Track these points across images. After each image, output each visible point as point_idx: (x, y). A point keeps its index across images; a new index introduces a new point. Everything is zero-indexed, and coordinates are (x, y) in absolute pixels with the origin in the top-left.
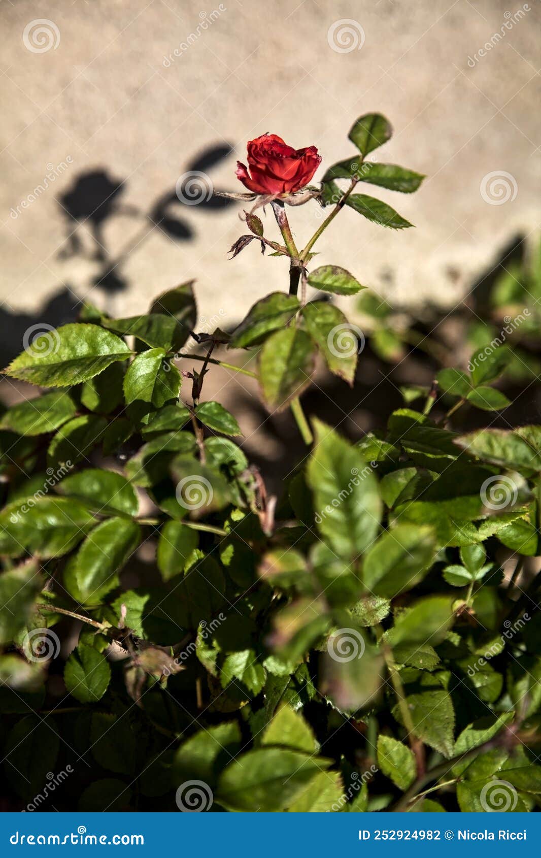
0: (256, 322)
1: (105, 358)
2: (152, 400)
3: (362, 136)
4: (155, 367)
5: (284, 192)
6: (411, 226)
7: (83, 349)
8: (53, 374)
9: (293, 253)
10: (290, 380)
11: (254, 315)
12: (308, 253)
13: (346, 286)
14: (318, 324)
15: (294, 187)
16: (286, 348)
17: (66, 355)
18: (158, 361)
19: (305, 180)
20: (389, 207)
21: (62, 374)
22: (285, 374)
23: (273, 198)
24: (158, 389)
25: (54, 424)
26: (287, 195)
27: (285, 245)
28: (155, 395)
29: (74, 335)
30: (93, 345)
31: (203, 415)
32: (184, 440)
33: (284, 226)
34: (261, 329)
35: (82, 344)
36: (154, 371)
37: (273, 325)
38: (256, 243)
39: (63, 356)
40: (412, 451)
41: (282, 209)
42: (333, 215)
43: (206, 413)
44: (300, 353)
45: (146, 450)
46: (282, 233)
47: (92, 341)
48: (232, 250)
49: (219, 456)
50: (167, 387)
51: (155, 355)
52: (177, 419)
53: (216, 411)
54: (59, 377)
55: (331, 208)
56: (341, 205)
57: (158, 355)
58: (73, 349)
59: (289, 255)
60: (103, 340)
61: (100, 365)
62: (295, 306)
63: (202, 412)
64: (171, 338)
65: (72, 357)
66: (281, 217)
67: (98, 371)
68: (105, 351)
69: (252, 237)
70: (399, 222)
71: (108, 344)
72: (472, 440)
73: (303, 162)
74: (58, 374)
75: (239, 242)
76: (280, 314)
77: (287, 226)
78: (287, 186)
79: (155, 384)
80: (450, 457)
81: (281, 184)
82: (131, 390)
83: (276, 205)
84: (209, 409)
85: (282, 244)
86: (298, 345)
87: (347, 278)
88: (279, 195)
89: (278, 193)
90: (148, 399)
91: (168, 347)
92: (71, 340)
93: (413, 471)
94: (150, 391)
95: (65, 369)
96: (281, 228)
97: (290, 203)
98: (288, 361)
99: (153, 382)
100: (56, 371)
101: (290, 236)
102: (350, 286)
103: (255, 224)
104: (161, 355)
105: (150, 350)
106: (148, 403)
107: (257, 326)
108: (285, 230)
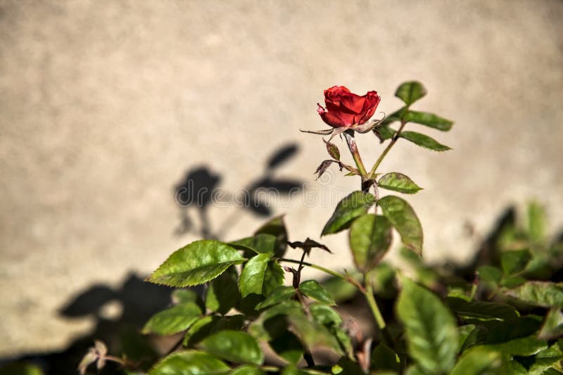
0: (342, 213)
1: (224, 264)
2: (262, 291)
3: (405, 93)
4: (263, 268)
5: (354, 123)
6: (450, 149)
7: (207, 259)
8: (186, 278)
9: (363, 173)
10: (374, 249)
11: (340, 210)
12: (374, 174)
13: (407, 188)
14: (390, 213)
15: (362, 119)
16: (368, 228)
17: (195, 265)
18: (265, 264)
19: (370, 112)
20: (431, 139)
21: (193, 276)
22: (370, 247)
23: (346, 128)
24: (266, 284)
25: (185, 324)
26: (356, 126)
27: (356, 168)
28: (264, 288)
29: (199, 249)
30: (215, 255)
31: (305, 291)
32: (293, 307)
33: (355, 153)
34: (347, 217)
35: (206, 256)
36: (263, 271)
37: (356, 214)
38: (334, 166)
39: (192, 265)
40: (468, 318)
41: (352, 139)
42: (390, 147)
43: (307, 289)
44: (380, 230)
45: (264, 316)
46: (354, 158)
47: (214, 252)
48: (317, 172)
49: (321, 318)
50: (274, 281)
51: (262, 260)
52: (286, 295)
53: (315, 288)
54: (190, 279)
55: (388, 142)
56: (395, 140)
57: (264, 259)
58: (199, 259)
59: (360, 174)
60: (222, 251)
61: (221, 268)
62: (372, 200)
63: (304, 288)
64: (273, 248)
65: (199, 265)
66: (352, 145)
67: (220, 272)
68: (223, 259)
69: (332, 161)
70: (441, 148)
71: (226, 254)
72: (520, 290)
73: (367, 100)
74: (189, 277)
75: (322, 165)
76: (360, 206)
77: (357, 152)
78: (356, 119)
79: (264, 281)
80: (498, 319)
81: (351, 117)
82: (246, 287)
83: (348, 135)
84: (310, 286)
85: (354, 166)
86: (377, 226)
87: (407, 182)
88: (351, 126)
89: (349, 125)
90: (259, 292)
91: (271, 254)
92: (198, 252)
93: (472, 327)
94: (260, 286)
95: (195, 273)
96: (353, 154)
97: (359, 131)
98: (371, 236)
99: (262, 280)
100: (188, 276)
101: (360, 160)
102: (410, 188)
103: (333, 151)
104: (267, 260)
105: (258, 256)
106: (259, 295)
107: (344, 216)
108: (356, 155)
